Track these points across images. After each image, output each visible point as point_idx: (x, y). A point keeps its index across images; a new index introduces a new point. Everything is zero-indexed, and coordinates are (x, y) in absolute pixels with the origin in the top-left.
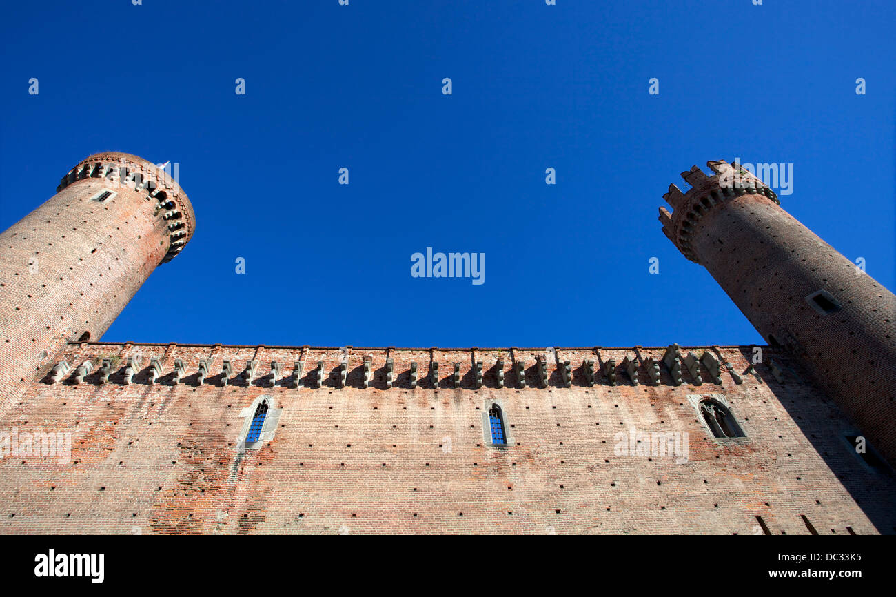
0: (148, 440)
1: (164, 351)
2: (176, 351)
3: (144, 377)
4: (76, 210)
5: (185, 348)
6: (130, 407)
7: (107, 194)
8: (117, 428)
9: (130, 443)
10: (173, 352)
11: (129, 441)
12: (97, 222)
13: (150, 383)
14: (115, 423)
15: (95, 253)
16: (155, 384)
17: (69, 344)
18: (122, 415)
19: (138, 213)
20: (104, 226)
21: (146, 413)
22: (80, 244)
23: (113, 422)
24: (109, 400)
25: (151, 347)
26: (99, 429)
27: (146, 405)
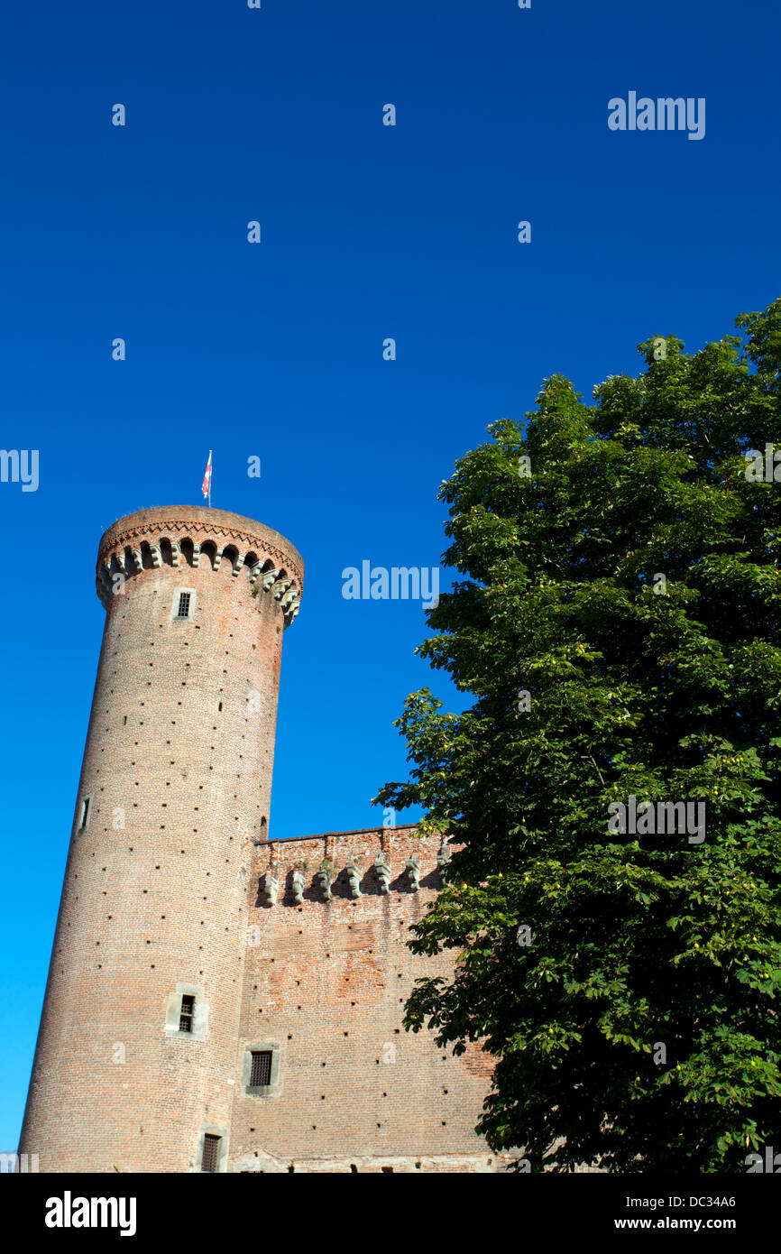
0: (417, 970)
1: (378, 840)
2: (394, 838)
3: (373, 882)
4: (168, 648)
5: (404, 831)
6: (377, 929)
7: (185, 599)
8: (375, 958)
9: (400, 976)
10: (392, 840)
11: (397, 973)
12: (200, 657)
13: (385, 893)
14: (370, 952)
15: (223, 709)
16: (390, 892)
17: (256, 845)
18: (372, 940)
19: (236, 610)
20: (211, 660)
21: (399, 934)
22: (201, 705)
23: (367, 950)
24: (347, 921)
25: (360, 836)
26: (356, 961)
27: (394, 925)
